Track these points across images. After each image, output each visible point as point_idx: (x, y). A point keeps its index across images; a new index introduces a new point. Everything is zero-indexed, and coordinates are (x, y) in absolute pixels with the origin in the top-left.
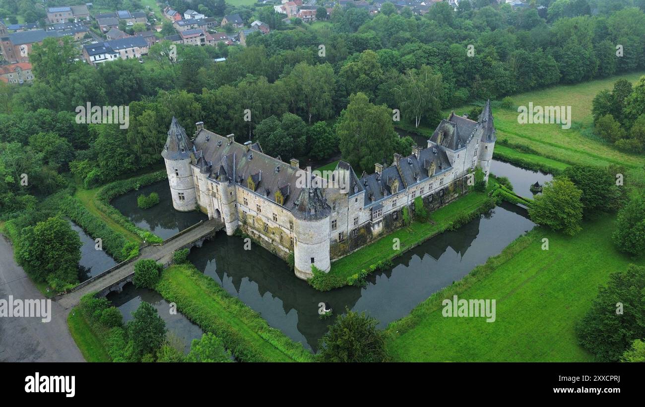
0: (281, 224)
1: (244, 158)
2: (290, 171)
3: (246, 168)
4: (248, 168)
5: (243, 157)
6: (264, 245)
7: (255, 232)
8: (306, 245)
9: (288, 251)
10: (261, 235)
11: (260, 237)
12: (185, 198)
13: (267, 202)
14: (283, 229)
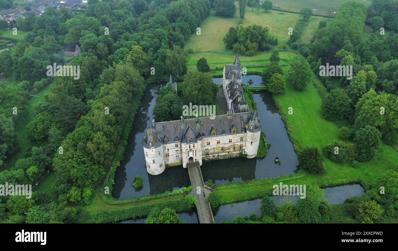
0: (235, 142)
1: (198, 124)
2: (229, 117)
3: (202, 128)
4: (204, 127)
5: (196, 124)
6: (222, 158)
7: (214, 155)
8: (257, 142)
9: (238, 152)
10: (219, 154)
11: (219, 155)
12: (163, 165)
13: (225, 137)
14: (235, 143)
